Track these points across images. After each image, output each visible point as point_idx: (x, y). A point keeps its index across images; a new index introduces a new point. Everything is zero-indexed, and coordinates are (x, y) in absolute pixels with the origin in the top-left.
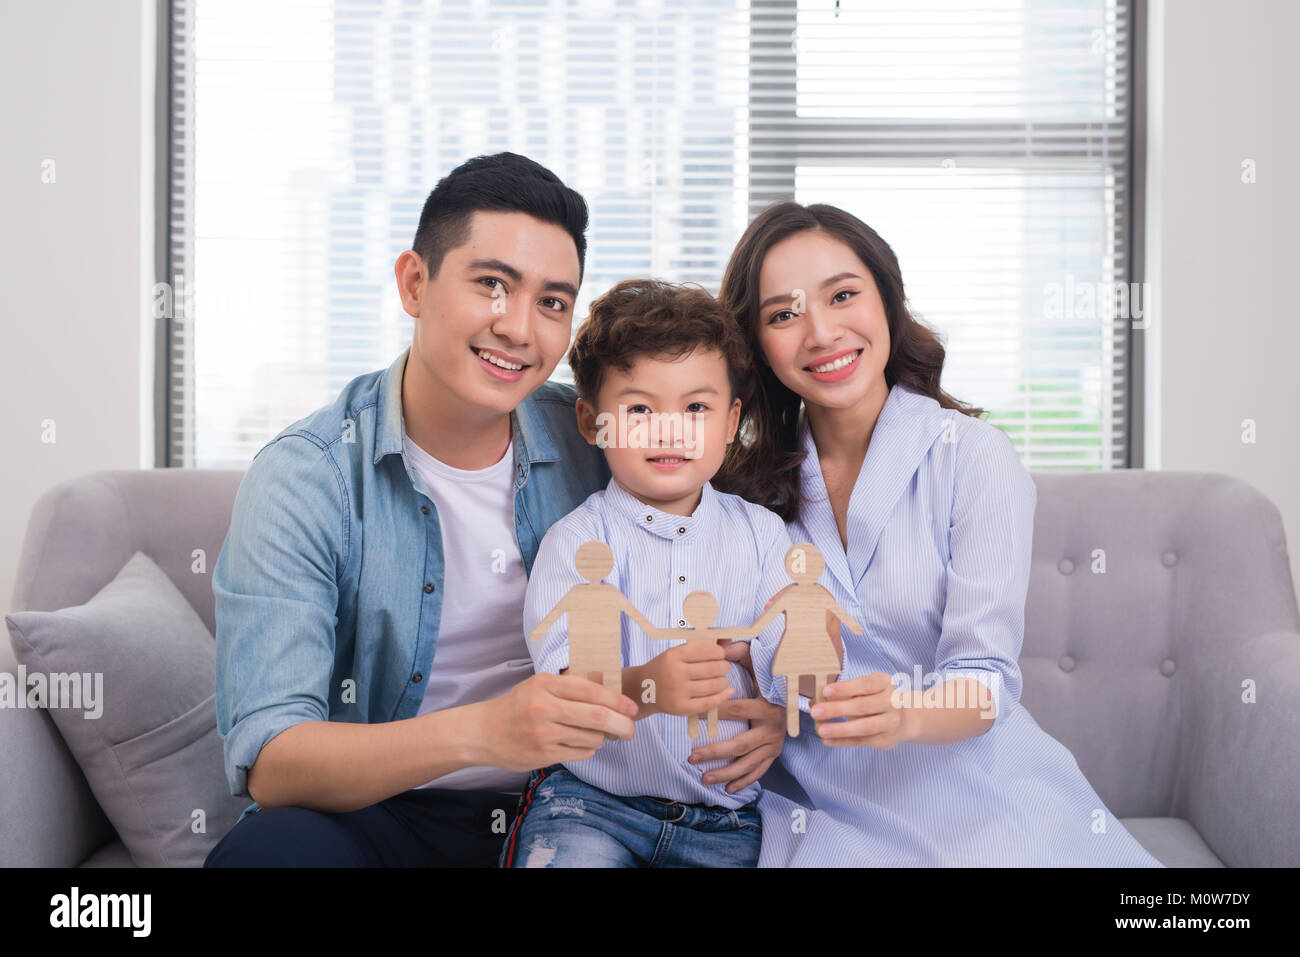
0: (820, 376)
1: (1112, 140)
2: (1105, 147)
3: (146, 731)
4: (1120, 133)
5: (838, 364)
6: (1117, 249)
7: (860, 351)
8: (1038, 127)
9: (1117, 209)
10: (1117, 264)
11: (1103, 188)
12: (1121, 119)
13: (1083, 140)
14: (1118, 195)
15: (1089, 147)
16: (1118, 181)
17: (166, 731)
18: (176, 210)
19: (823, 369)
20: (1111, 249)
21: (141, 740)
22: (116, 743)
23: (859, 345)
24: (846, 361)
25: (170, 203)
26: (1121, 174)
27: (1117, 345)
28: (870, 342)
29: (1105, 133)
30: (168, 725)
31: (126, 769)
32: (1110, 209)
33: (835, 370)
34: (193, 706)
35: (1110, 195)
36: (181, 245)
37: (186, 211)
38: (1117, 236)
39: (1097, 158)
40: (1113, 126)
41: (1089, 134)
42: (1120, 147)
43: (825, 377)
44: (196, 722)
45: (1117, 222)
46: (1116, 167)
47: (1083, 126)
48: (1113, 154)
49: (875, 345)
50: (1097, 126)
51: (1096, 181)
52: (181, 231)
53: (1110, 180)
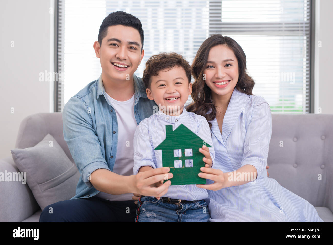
0: (217, 86)
1: (306, 27)
2: (304, 29)
3: (48, 181)
4: (308, 25)
5: (222, 83)
6: (307, 56)
7: (229, 81)
8: (286, 24)
9: (307, 45)
10: (307, 60)
11: (303, 40)
12: (308, 21)
13: (298, 27)
14: (307, 42)
15: (300, 29)
16: (307, 38)
17: (53, 181)
18: (59, 46)
19: (218, 84)
20: (305, 56)
21: (46, 183)
22: (40, 184)
23: (229, 79)
24: (225, 83)
25: (58, 44)
26: (308, 36)
27: (307, 82)
28: (233, 79)
29: (304, 25)
30: (53, 179)
31: (42, 191)
32: (305, 45)
33: (221, 85)
34: (60, 174)
35: (305, 42)
36: (61, 55)
37: (62, 46)
38: (307, 52)
39: (302, 32)
40: (306, 23)
41: (300, 25)
42: (308, 29)
43: (218, 86)
44: (61, 179)
45: (307, 49)
46: (307, 34)
47: (298, 23)
48: (306, 31)
49: (234, 80)
50: (302, 23)
51: (301, 38)
52: (61, 52)
53: (305, 38)
